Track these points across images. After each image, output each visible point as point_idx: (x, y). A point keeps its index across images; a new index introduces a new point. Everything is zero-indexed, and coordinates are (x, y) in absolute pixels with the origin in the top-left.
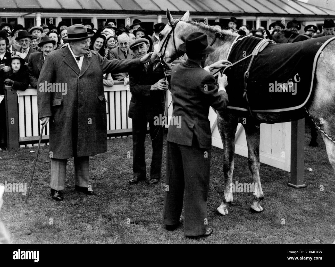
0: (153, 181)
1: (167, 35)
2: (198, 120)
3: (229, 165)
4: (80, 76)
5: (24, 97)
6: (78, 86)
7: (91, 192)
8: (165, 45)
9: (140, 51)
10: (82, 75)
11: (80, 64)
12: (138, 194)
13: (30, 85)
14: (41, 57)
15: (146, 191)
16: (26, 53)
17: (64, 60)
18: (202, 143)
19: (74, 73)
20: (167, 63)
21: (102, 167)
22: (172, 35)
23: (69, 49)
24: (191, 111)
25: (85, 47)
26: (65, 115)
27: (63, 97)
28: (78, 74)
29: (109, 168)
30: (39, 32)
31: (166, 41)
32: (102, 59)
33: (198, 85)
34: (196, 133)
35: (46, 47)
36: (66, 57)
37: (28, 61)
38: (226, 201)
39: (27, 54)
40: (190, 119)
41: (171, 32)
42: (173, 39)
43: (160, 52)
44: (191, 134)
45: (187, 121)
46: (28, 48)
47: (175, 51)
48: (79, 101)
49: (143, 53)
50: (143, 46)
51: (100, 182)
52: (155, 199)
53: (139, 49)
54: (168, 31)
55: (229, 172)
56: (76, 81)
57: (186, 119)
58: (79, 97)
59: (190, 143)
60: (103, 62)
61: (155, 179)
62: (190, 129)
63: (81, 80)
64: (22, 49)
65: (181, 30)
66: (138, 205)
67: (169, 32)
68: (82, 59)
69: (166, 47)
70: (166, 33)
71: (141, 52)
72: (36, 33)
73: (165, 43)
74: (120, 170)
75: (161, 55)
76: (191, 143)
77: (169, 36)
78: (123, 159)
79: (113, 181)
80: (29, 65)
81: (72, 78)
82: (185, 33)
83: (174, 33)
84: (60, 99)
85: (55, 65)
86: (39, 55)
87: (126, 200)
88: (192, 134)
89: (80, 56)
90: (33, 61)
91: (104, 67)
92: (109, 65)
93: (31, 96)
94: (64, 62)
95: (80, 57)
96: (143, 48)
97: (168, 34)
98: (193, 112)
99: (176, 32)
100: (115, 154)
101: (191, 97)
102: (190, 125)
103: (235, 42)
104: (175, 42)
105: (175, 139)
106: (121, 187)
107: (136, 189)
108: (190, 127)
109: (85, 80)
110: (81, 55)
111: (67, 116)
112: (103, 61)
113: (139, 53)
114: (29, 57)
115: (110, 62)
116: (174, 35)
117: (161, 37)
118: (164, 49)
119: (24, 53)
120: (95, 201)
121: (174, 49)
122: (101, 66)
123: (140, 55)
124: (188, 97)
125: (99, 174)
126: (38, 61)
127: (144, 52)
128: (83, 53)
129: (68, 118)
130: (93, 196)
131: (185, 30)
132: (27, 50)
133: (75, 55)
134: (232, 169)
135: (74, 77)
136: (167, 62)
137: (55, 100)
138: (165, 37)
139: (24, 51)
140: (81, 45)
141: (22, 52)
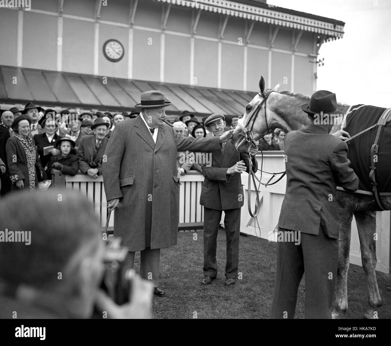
0: (230, 281)
1: (257, 106)
2: (325, 201)
3: (343, 263)
4: (156, 151)
5: (73, 183)
6: (153, 163)
7: (162, 293)
8: (253, 118)
9: (218, 127)
10: (157, 149)
11: (155, 137)
12: (219, 297)
13: (79, 171)
14: (93, 140)
15: (227, 294)
16: (76, 136)
17: (137, 131)
18: (331, 231)
19: (149, 146)
20: (253, 141)
21: (163, 264)
22: (263, 106)
23: (142, 119)
24: (316, 189)
25: (162, 117)
26: (137, 197)
27: (136, 176)
28: (153, 148)
29: (172, 265)
30: (89, 117)
31: (255, 114)
32: (176, 135)
33: (328, 154)
34: (324, 217)
35: (100, 129)
36: (139, 127)
37: (79, 144)
38: (340, 309)
39: (77, 138)
40: (315, 200)
41: (262, 104)
42: (264, 112)
43: (246, 127)
44: (317, 219)
45: (312, 201)
46: (78, 131)
47: (265, 125)
48: (155, 181)
49: (220, 129)
50: (220, 122)
51: (167, 280)
52: (240, 303)
53: (217, 125)
54: (258, 102)
55: (343, 271)
56: (151, 157)
57: (309, 199)
58: (155, 176)
59: (316, 230)
60: (177, 138)
61: (232, 279)
62: (316, 212)
63: (156, 156)
64: (72, 132)
65: (276, 101)
66: (223, 311)
67: (260, 103)
68: (156, 131)
69: (254, 120)
70: (256, 104)
71: (219, 129)
72: (86, 118)
73: (254, 116)
74: (186, 268)
75: (247, 131)
76: (318, 231)
77: (259, 108)
78: (184, 255)
79: (182, 280)
80: (79, 149)
81: (146, 152)
82: (280, 104)
83: (265, 105)
84: (132, 178)
85: (126, 136)
86: (91, 138)
87: (206, 304)
88: (320, 219)
89: (154, 127)
90: (84, 144)
91: (179, 143)
92: (184, 142)
93: (80, 183)
94: (137, 133)
95: (154, 129)
96: (220, 125)
97: (259, 106)
98: (318, 190)
99: (269, 103)
100: (173, 250)
101: (318, 170)
102: (316, 207)
103: (348, 112)
104: (267, 115)
105: (294, 225)
106: (194, 288)
107: (212, 290)
108: (315, 209)
109: (160, 156)
110: (156, 126)
111: (140, 198)
112: (178, 136)
113: (217, 129)
114: (80, 140)
115: (185, 139)
116: (265, 108)
117: (249, 109)
118: (252, 122)
119: (74, 137)
120: (169, 304)
121: (265, 123)
122: (176, 142)
123: (218, 132)
124: (313, 171)
125: (163, 272)
126: (90, 145)
127: (222, 130)
128: (158, 124)
129: (142, 200)
130: (164, 298)
131: (280, 101)
132: (77, 133)
133: (149, 126)
134: (347, 267)
135: (148, 151)
136: (254, 139)
137: (125, 179)
138: (254, 109)
139: (74, 134)
140: (158, 114)
141: (72, 134)
